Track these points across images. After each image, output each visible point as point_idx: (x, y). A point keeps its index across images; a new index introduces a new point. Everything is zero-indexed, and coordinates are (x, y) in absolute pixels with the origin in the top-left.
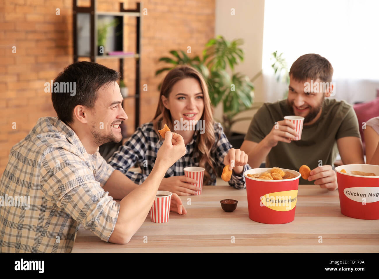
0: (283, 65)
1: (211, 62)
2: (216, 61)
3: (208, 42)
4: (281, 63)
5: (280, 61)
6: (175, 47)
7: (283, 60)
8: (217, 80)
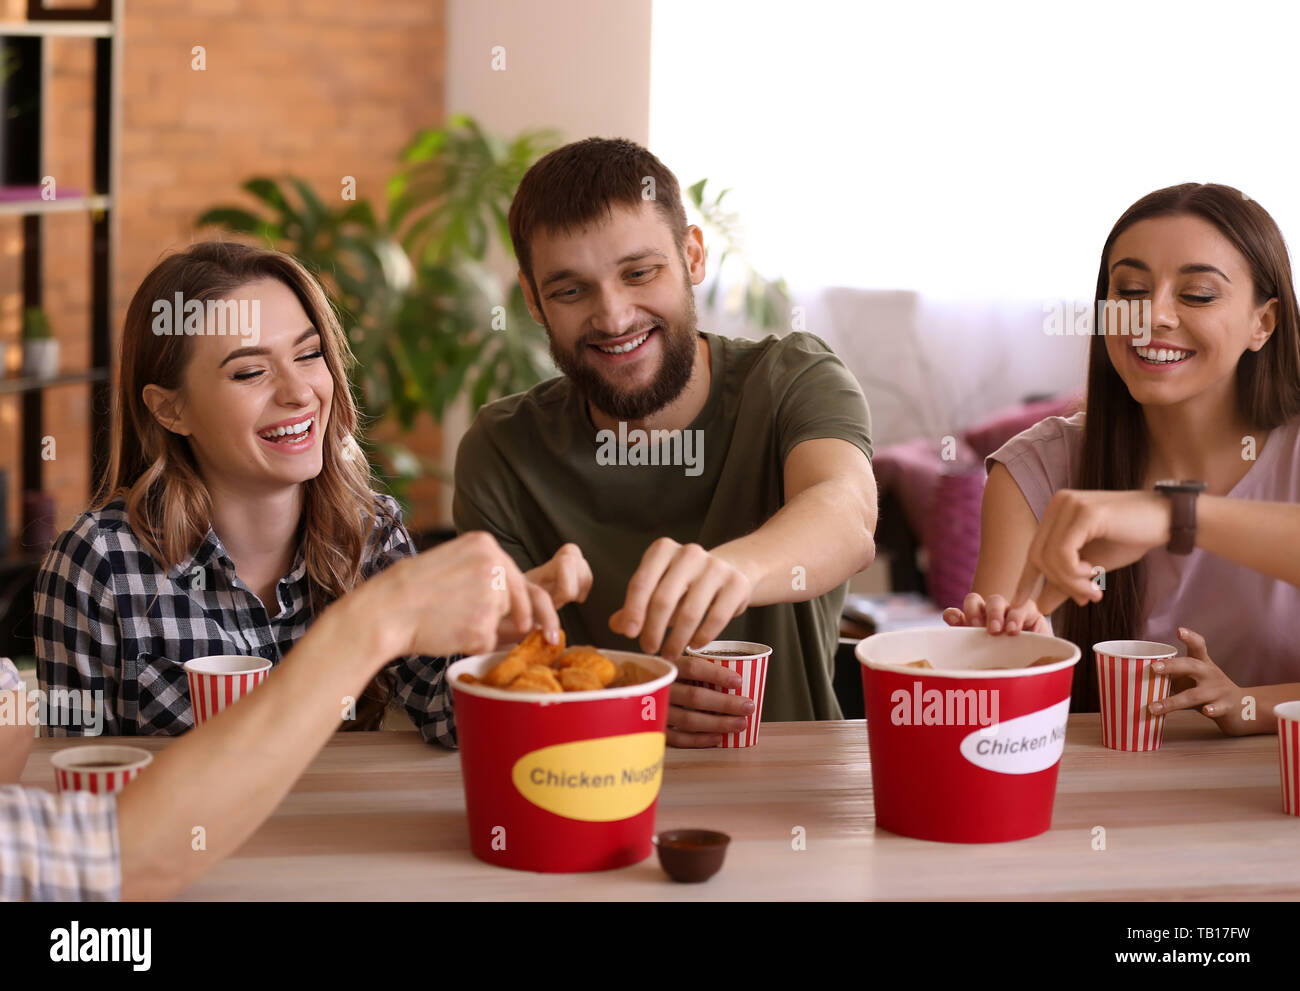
0: (730, 239)
1: (421, 227)
2: (445, 220)
3: (416, 140)
4: (725, 231)
5: (718, 224)
6: (268, 166)
7: (732, 218)
8: (447, 302)
